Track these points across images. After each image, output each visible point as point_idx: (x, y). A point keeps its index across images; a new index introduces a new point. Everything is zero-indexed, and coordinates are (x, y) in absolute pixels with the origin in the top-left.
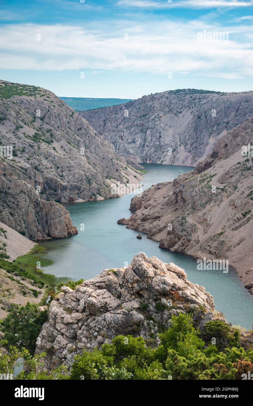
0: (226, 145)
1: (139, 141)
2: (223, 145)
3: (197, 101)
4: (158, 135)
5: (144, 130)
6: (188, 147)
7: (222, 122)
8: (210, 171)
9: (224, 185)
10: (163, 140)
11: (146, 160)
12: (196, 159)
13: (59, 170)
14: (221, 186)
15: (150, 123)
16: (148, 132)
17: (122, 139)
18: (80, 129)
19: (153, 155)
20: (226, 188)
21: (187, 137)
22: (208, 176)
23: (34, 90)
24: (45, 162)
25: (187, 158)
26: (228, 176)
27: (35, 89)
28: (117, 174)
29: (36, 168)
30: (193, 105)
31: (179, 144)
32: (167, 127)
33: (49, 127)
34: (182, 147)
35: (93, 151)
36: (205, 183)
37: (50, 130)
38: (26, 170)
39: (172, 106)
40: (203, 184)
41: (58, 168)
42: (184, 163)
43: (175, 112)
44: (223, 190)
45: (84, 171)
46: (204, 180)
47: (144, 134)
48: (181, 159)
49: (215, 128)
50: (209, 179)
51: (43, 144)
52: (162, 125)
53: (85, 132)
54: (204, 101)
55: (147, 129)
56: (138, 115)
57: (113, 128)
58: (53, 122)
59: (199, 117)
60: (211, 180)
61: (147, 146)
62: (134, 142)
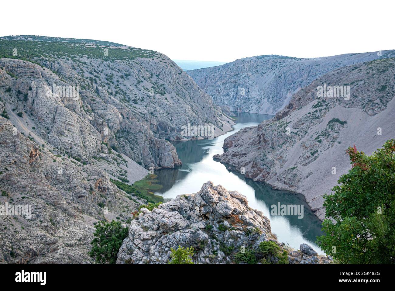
0: (300, 99)
1: (232, 94)
2: (297, 99)
3: (278, 64)
4: (247, 90)
5: (236, 86)
6: (270, 100)
7: (297, 81)
8: (286, 119)
9: (297, 130)
10: (250, 94)
11: (237, 109)
12: (276, 109)
14: (295, 131)
15: (241, 81)
17: (219, 93)
18: (187, 84)
19: (243, 105)
20: (299, 133)
21: (270, 92)
22: (285, 122)
23: (152, 54)
24: (158, 109)
25: (269, 108)
26: (300, 123)
27: (153, 52)
28: (214, 119)
29: (152, 113)
30: (275, 67)
31: (263, 97)
32: (254, 84)
33: (162, 82)
34: (266, 100)
35: (196, 101)
36: (283, 128)
37: (164, 84)
38: (144, 115)
39: (259, 67)
40: (281, 129)
41: (169, 114)
42: (266, 112)
43: (260, 72)
44: (296, 134)
45: (188, 116)
46: (282, 125)
47: (236, 89)
48: (265, 109)
49: (292, 86)
50: (286, 125)
51: (158, 95)
52: (250, 82)
53: (190, 86)
54: (284, 64)
55: (239, 85)
56: (232, 74)
57: (212, 84)
58: (166, 78)
59: (280, 77)
60: (287, 126)
61: (238, 99)
62: (228, 95)
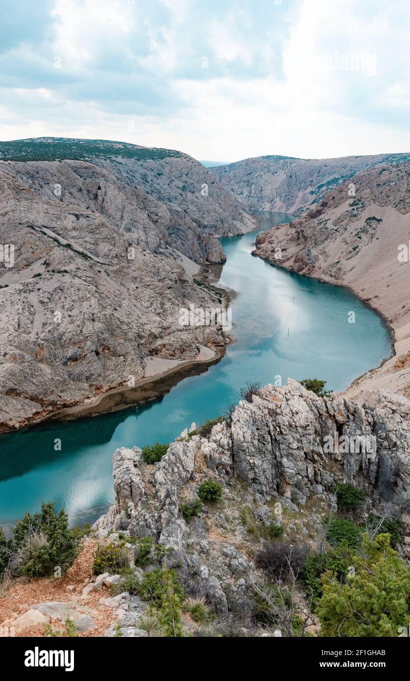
0: (334, 198)
1: (246, 193)
2: (331, 198)
3: (289, 164)
4: (260, 189)
5: (250, 185)
6: (283, 198)
7: (308, 180)
8: (323, 217)
9: (337, 227)
10: (264, 193)
11: (251, 207)
12: (289, 208)
13: (201, 213)
14: (335, 228)
15: (254, 180)
16: (253, 186)
17: (233, 191)
18: (213, 183)
19: (256, 204)
20: (338, 230)
21: (282, 191)
22: (324, 220)
23: (178, 154)
24: (190, 207)
26: (340, 221)
27: (178, 153)
28: (240, 217)
29: (185, 211)
30: (286, 167)
31: (275, 196)
32: (267, 183)
33: (192, 181)
34: (278, 198)
35: (223, 199)
36: (322, 224)
37: (193, 184)
38: (179, 212)
39: (270, 167)
40: (320, 226)
41: (200, 211)
42: (279, 210)
43: (272, 172)
44: (336, 230)
45: (218, 214)
46: (321, 223)
47: (249, 188)
48: (278, 208)
49: (303, 185)
50: (325, 223)
51: (189, 193)
52: (263, 181)
53: (216, 185)
54: (294, 165)
55: (252, 184)
56: (245, 173)
57: (226, 183)
58: (194, 177)
59: (291, 177)
60: (326, 223)
61: (252, 197)
62: (242, 194)
